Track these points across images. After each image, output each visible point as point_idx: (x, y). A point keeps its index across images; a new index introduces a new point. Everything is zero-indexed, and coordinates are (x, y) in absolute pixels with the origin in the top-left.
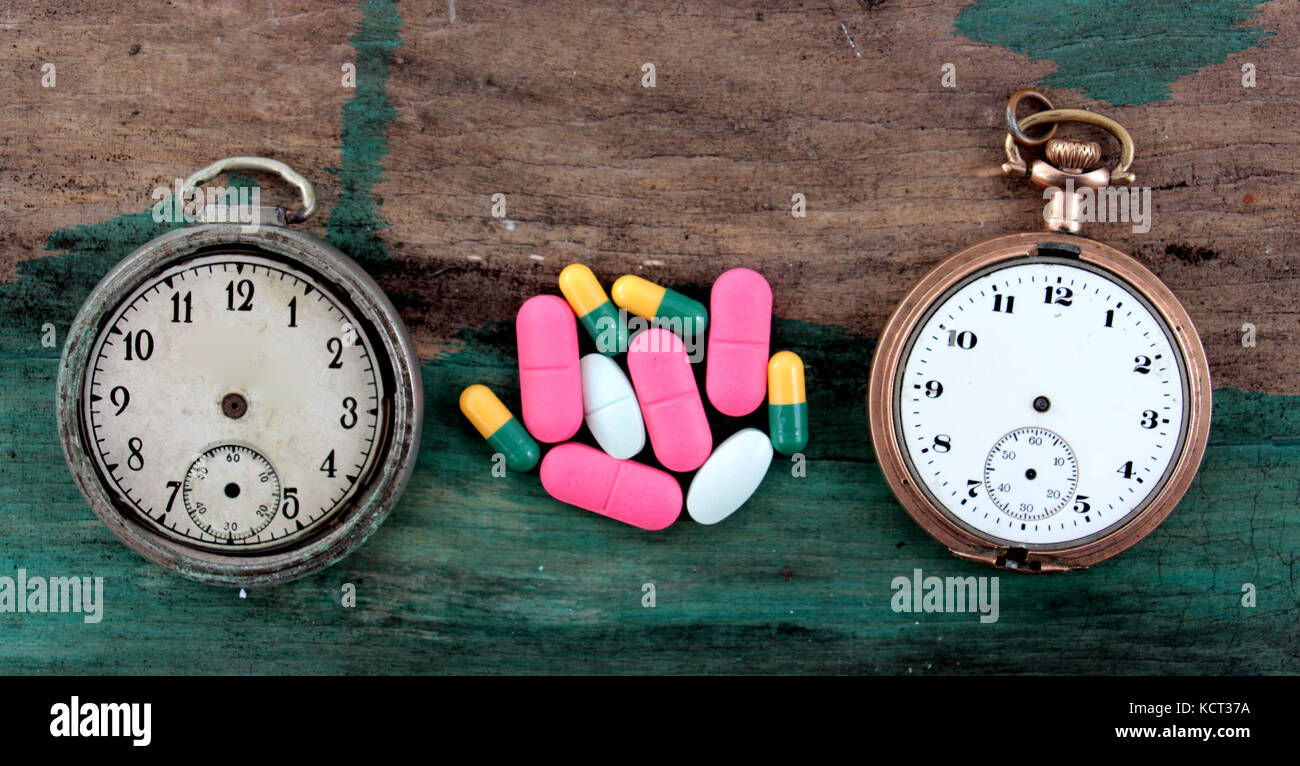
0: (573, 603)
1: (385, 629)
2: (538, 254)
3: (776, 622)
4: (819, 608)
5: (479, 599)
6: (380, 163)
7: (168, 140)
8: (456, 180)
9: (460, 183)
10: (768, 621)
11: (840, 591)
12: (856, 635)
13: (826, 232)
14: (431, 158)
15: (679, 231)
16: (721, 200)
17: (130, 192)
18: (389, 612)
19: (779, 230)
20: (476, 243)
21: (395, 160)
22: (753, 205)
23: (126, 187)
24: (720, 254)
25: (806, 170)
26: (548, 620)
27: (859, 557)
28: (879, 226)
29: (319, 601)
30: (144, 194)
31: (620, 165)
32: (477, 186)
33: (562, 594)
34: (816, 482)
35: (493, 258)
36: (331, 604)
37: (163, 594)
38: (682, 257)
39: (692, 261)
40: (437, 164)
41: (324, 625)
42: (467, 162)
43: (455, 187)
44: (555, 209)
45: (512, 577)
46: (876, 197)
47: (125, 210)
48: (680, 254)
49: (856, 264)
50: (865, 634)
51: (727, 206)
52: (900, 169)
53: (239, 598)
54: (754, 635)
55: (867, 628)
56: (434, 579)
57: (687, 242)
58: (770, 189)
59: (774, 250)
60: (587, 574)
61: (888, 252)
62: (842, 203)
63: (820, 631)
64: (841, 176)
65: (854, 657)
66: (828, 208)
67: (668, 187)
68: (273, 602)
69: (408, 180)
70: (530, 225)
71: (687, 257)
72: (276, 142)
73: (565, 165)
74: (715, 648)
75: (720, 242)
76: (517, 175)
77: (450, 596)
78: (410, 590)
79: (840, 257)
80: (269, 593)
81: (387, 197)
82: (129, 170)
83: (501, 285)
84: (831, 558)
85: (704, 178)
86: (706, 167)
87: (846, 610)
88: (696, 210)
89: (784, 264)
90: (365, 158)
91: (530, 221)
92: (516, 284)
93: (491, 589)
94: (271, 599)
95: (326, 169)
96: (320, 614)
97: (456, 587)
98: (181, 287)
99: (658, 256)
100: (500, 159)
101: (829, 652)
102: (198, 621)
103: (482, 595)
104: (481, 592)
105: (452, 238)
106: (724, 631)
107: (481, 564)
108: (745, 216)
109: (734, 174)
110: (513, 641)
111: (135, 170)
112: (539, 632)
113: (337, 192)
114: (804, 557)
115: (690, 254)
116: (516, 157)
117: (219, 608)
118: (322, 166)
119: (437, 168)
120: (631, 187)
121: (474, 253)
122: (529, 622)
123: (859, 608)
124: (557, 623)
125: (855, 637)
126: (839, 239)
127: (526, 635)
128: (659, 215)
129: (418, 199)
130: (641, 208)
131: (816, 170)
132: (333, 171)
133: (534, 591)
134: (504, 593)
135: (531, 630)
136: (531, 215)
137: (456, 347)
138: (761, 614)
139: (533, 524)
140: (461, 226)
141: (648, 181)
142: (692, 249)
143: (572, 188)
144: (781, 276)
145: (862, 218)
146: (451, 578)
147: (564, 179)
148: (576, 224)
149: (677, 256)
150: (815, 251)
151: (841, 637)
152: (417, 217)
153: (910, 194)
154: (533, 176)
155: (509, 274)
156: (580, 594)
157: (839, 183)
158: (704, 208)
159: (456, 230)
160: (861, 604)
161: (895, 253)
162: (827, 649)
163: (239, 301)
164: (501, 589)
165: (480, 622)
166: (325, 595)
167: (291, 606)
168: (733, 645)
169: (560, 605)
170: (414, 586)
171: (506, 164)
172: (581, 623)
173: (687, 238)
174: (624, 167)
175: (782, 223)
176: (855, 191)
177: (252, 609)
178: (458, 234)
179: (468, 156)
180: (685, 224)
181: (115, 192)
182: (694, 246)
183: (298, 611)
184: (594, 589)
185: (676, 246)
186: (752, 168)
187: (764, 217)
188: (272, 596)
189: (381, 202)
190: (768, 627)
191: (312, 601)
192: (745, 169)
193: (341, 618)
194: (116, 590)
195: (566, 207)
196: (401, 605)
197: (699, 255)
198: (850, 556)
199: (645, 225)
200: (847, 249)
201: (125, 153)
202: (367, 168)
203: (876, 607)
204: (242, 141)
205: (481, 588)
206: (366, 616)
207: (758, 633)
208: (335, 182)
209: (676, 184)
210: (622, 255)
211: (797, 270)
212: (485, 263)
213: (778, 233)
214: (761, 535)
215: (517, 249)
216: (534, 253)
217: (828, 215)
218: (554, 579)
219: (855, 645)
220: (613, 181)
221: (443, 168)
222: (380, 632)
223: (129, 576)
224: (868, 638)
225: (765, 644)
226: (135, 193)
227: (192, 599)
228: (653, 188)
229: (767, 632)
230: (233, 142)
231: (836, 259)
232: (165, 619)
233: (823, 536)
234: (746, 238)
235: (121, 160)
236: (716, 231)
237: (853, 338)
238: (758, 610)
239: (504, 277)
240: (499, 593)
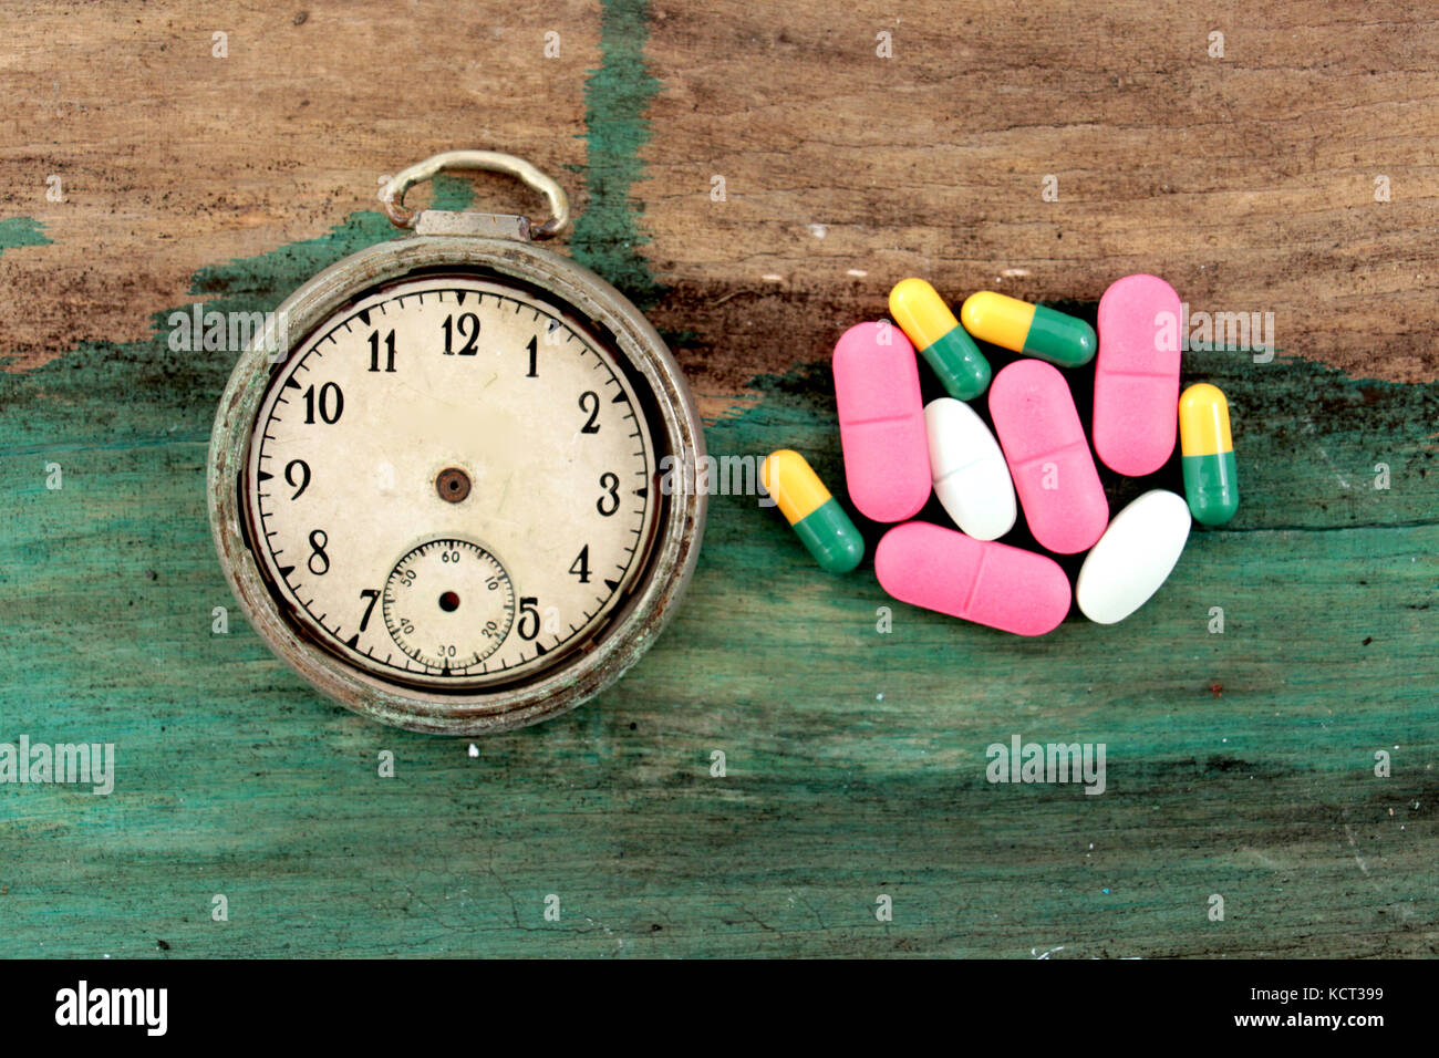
0: (926, 742)
1: (671, 790)
2: (859, 269)
3: (1203, 756)
4: (1262, 733)
5: (797, 744)
6: (639, 155)
7: (351, 137)
8: (742, 173)
9: (748, 177)
10: (1192, 754)
11: (1291, 708)
12: (1315, 767)
13: (1248, 220)
14: (708, 144)
15: (1048, 228)
16: (1103, 183)
17: (302, 211)
18: (675, 767)
19: (1185, 220)
20: (772, 257)
21: (661, 150)
22: (1147, 187)
23: (296, 204)
24: (1105, 257)
25: (1219, 136)
26: (892, 767)
27: (1313, 661)
28: (1319, 208)
29: (579, 755)
30: (320, 212)
31: (965, 142)
32: (772, 180)
33: (909, 731)
34: (1250, 561)
35: (798, 278)
36: (595, 760)
37: (365, 756)
38: (1054, 262)
39: (1068, 267)
40: (716, 153)
41: (587, 788)
42: (757, 148)
43: (742, 181)
44: (879, 205)
45: (840, 710)
46: (1313, 169)
47: (295, 236)
48: (1052, 259)
49: (1290, 261)
50: (1326, 765)
51: (1112, 190)
52: (1345, 129)
53: (468, 757)
54: (1175, 774)
55: (1328, 757)
56: (734, 719)
57: (1060, 242)
58: (1169, 164)
59: (1179, 247)
60: (943, 702)
61: (1333, 243)
62: (1269, 180)
63: (1265, 764)
64: (1266, 143)
65: (1314, 797)
66: (1250, 187)
67: (1031, 169)
68: (516, 760)
69: (678, 176)
70: (846, 228)
71: (1060, 263)
72: (497, 133)
73: (891, 144)
74: (1123, 794)
75: (1105, 240)
76: (826, 163)
77: (757, 741)
78: (702, 735)
79: (1268, 253)
80: (510, 749)
81: (650, 200)
82: (299, 181)
83: (810, 313)
84: (1275, 664)
85: (1081, 154)
86: (1082, 139)
87: (1299, 733)
88: (1071, 199)
89: (1193, 265)
90: (618, 148)
91: (846, 224)
92: (829, 311)
93: (813, 729)
94: (513, 756)
95: (566, 166)
96: (580, 773)
97: (764, 727)
98: (381, 324)
99: (1022, 263)
100: (802, 141)
101: (1279, 793)
102: (416, 790)
103: (801, 737)
104: (799, 733)
105: (741, 252)
106: (1134, 771)
107: (798, 695)
108: (1137, 203)
109: (1120, 147)
110: (847, 798)
111: (306, 181)
112: (881, 785)
113: (582, 197)
114: (1239, 664)
115: (1065, 259)
116: (824, 137)
117: (444, 772)
118: (560, 163)
119: (716, 158)
120: (980, 171)
121: (771, 270)
122: (866, 771)
123: (1316, 731)
124: (904, 770)
125: (1313, 771)
126: (1266, 229)
127: (864, 789)
128: (1021, 208)
129: (693, 201)
130: (996, 198)
131: (1231, 136)
132: (577, 168)
133: (871, 728)
134: (831, 733)
135: (870, 781)
136: (846, 215)
137: (752, 400)
138: (1182, 746)
139: (865, 637)
140: (753, 234)
141: (1004, 161)
142: (1068, 252)
143: (902, 176)
144: (1190, 283)
145: (1297, 198)
146: (757, 717)
147: (890, 164)
148: (909, 226)
149: (1049, 262)
150: (1235, 246)
151: (1293, 771)
152: (692, 226)
153: (1359, 163)
154: (847, 162)
155: (820, 298)
156: (935, 730)
157: (1264, 152)
158: (1082, 194)
159: (746, 241)
160: (1319, 725)
161: (1343, 244)
162: (1275, 788)
163: (459, 342)
164: (826, 728)
165: (798, 774)
166: (587, 747)
167: (540, 764)
168: (1147, 789)
169: (908, 746)
170: (707, 729)
171: (809, 148)
172: (937, 769)
173: (1060, 236)
174: (970, 144)
175: (1188, 211)
176: (1284, 162)
177: (488, 771)
178: (747, 246)
179: (758, 139)
180: (1056, 217)
181: (281, 212)
182: (1071, 247)
183: (551, 771)
184: (953, 722)
185: (1046, 248)
186: (1145, 138)
187: (1164, 203)
188: (514, 752)
189: (642, 207)
190: (1193, 762)
191: (568, 756)
192: (1134, 139)
193: (610, 778)
194: (301, 754)
195: (894, 203)
196: (690, 756)
197: (1078, 259)
198: (1302, 660)
199: (1001, 222)
200: (1279, 241)
201: (294, 157)
202: (622, 162)
203: (1338, 729)
204: (450, 134)
205: (800, 728)
206: (643, 774)
207: (1179, 770)
208: (579, 183)
209: (1042, 164)
210: (973, 264)
211: (1211, 274)
212: (786, 285)
213: (1183, 224)
214: (1177, 637)
215: (829, 263)
216: (853, 268)
217: (1251, 196)
218: (897, 710)
219: (1314, 781)
220: (956, 164)
221: (726, 158)
222: (664, 794)
223: (318, 734)
224: (1331, 770)
225: (1191, 785)
226: (308, 211)
227: (405, 762)
228: (1011, 170)
229: (1192, 769)
230: (439, 136)
231: (1264, 255)
232: (370, 790)
233: (1262, 635)
234: (1140, 232)
235: (287, 168)
236: (1099, 225)
237: (1290, 362)
238: (1179, 741)
239: (812, 302)
240: (824, 734)
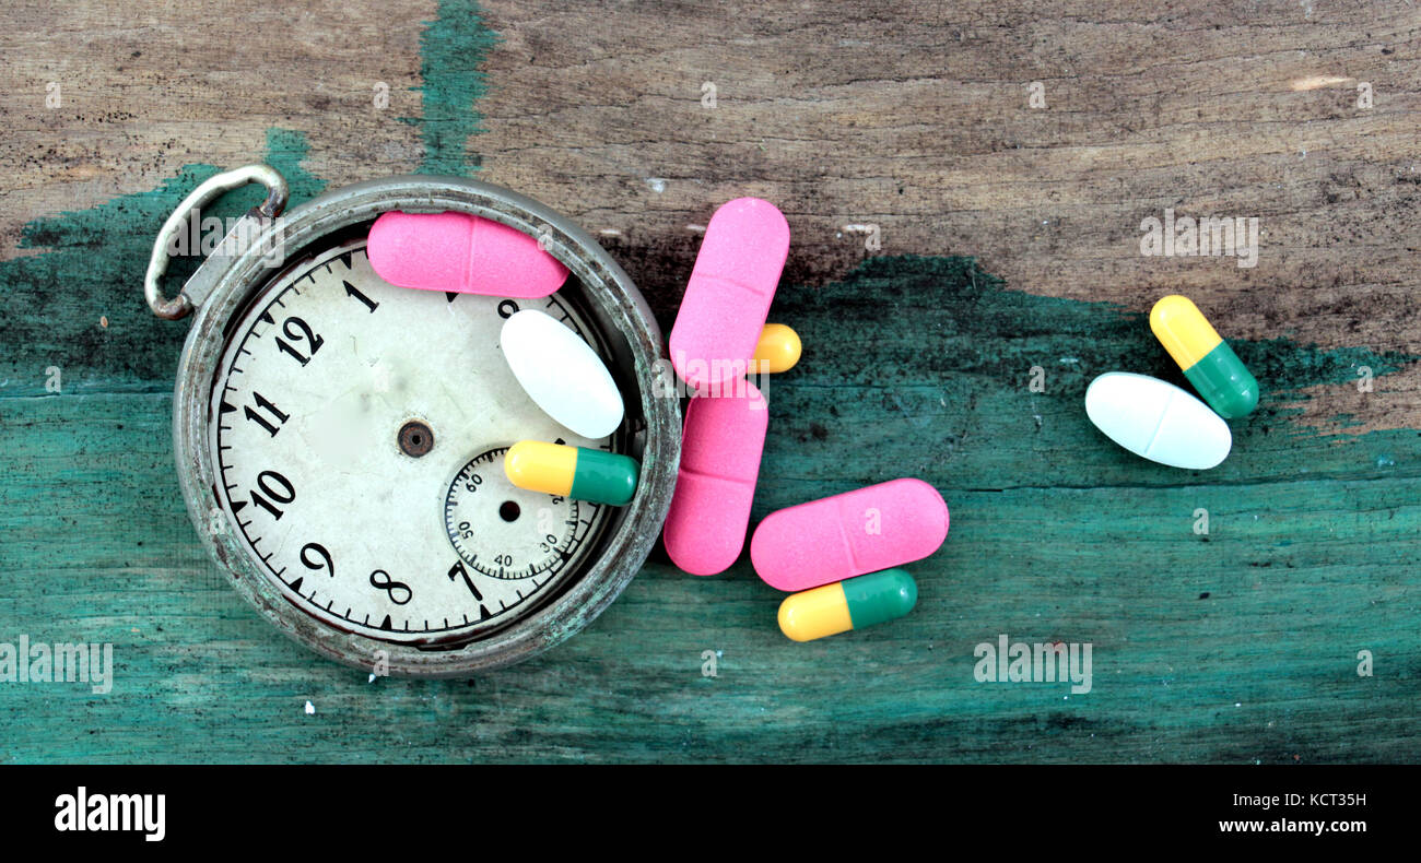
0: (766, 699)
1: (509, 747)
2: (697, 224)
3: (1044, 713)
4: (1103, 691)
5: (636, 701)
6: (476, 108)
7: (183, 89)
8: (580, 126)
9: (586, 130)
10: (1033, 711)
11: (1131, 666)
12: (1156, 725)
13: (1091, 176)
14: (545, 97)
15: (889, 183)
16: (945, 138)
17: (133, 164)
18: (513, 724)
19: (1027, 176)
20: (610, 211)
21: (497, 102)
22: (989, 142)
23: (128, 156)
24: (947, 213)
25: (1061, 91)
26: (732, 725)
27: (1155, 619)
28: (1162, 163)
29: (417, 712)
30: (152, 165)
31: (805, 96)
32: (610, 134)
33: (748, 688)
34: (1093, 518)
35: (637, 232)
36: (432, 717)
37: (200, 714)
38: (896, 218)
39: (910, 222)
40: (554, 106)
41: (424, 745)
42: (595, 101)
43: (580, 135)
44: (718, 160)
45: (679, 667)
46: (1157, 125)
47: (127, 188)
48: (893, 214)
49: (1133, 217)
50: (1168, 723)
51: (954, 145)
52: (1189, 84)
53: (305, 715)
54: (1015, 732)
55: (1170, 714)
56: (573, 676)
57: (901, 197)
58: (1012, 119)
59: (1022, 203)
60: (783, 659)
61: (1176, 199)
62: (1112, 135)
63: (1106, 721)
64: (1109, 98)
65: (1154, 755)
66: (1093, 143)
67: (871, 123)
68: (353, 717)
69: (515, 130)
70: (685, 182)
71: (901, 218)
72: (332, 85)
73: (730, 99)
74: (964, 752)
75: (947, 195)
76: (665, 116)
77: (596, 698)
78: (540, 692)
79: (1111, 208)
80: (347, 706)
81: (487, 153)
82: (131, 133)
83: (649, 267)
84: (1116, 621)
85: (922, 109)
86: (923, 93)
87: (1140, 691)
88: (913, 153)
89: (1035, 221)
90: (454, 101)
91: (684, 178)
92: (668, 266)
93: (652, 686)
94: (350, 713)
95: (401, 119)
96: (418, 730)
97: (603, 685)
99: (863, 218)
100: (640, 95)
101: (1120, 751)
102: (251, 749)
103: (641, 694)
104: (638, 690)
105: (578, 206)
106: (974, 729)
107: (637, 652)
108: (979, 158)
109: (962, 101)
110: (686, 755)
111: (138, 133)
112: (720, 742)
113: (418, 151)
114: (1080, 621)
115: (906, 214)
116: (662, 90)
117: (280, 730)
118: (396, 117)
119: (553, 111)
120: (821, 125)
121: (609, 225)
122: (706, 728)
123: (1157, 689)
124: (744, 728)
125: (1154, 729)
126: (1110, 184)
127: (703, 747)
128: (862, 162)
129: (529, 154)
130: (836, 153)
131: (1074, 90)
132: (412, 122)
133: (711, 685)
134: (670, 690)
135: (709, 738)
136: (686, 170)
138: (1023, 703)
139: (704, 593)
140: (590, 189)
141: (845, 116)
142: (909, 207)
143: (741, 131)
144: (1032, 238)
145: (1140, 153)
146: (595, 673)
147: (729, 118)
148: (749, 180)
149: (889, 217)
150: (1077, 201)
151: (1134, 729)
152: (529, 179)
153: (1203, 118)
154: (686, 116)
155: (658, 252)
156: (774, 687)
157: (1106, 107)
158: (923, 149)
159: (584, 195)
160: (1160, 683)
161: (1187, 200)
162: (1116, 745)
164: (665, 685)
165: (638, 731)
166: (424, 704)
167: (377, 722)
168: (988, 747)
169: (748, 703)
170: (546, 686)
171: (648, 101)
172: (776, 726)
173: (901, 191)
174: (812, 98)
175: (1030, 166)
176: (1129, 117)
177: (322, 728)
178: (586, 200)
179: (595, 93)
180: (897, 172)
181: (112, 165)
182: (911, 202)
183: (389, 729)
184: (794, 679)
185: (887, 203)
186: (987, 93)
187: (1006, 158)
188: (351, 709)
189: (478, 161)
190: (1034, 719)
191: (405, 713)
192: (976, 93)
193: (448, 735)
194: (135, 711)
195: (733, 157)
196: (529, 713)
197: (919, 214)
198: (1143, 618)
199: (842, 177)
200: (1122, 197)
201: (125, 109)
202: (458, 115)
203: (1180, 686)
204: (284, 87)
205: (639, 685)
206: (481, 731)
207: (1019, 727)
208: (414, 136)
209: (883, 118)
210: (813, 219)
211: (1053, 229)
212: (625, 239)
213: (1026, 180)
214: (1019, 594)
215: (668, 217)
216: (693, 222)
217: (1093, 151)
218: (736, 667)
219: (1154, 739)
220: (797, 118)
221: (563, 111)
222: (503, 751)
223: (153, 692)
224: (1172, 728)
225: (1032, 743)
226: (139, 164)
227: (241, 719)
228: (852, 125)
229: (1033, 726)
230: (272, 89)
231: (1107, 211)
232: (205, 748)
233: (1103, 592)
234: (982, 187)
235: (119, 120)
236: (940, 180)
237: (1133, 319)
238: (1019, 698)
239: (651, 257)
240: (664, 691)
